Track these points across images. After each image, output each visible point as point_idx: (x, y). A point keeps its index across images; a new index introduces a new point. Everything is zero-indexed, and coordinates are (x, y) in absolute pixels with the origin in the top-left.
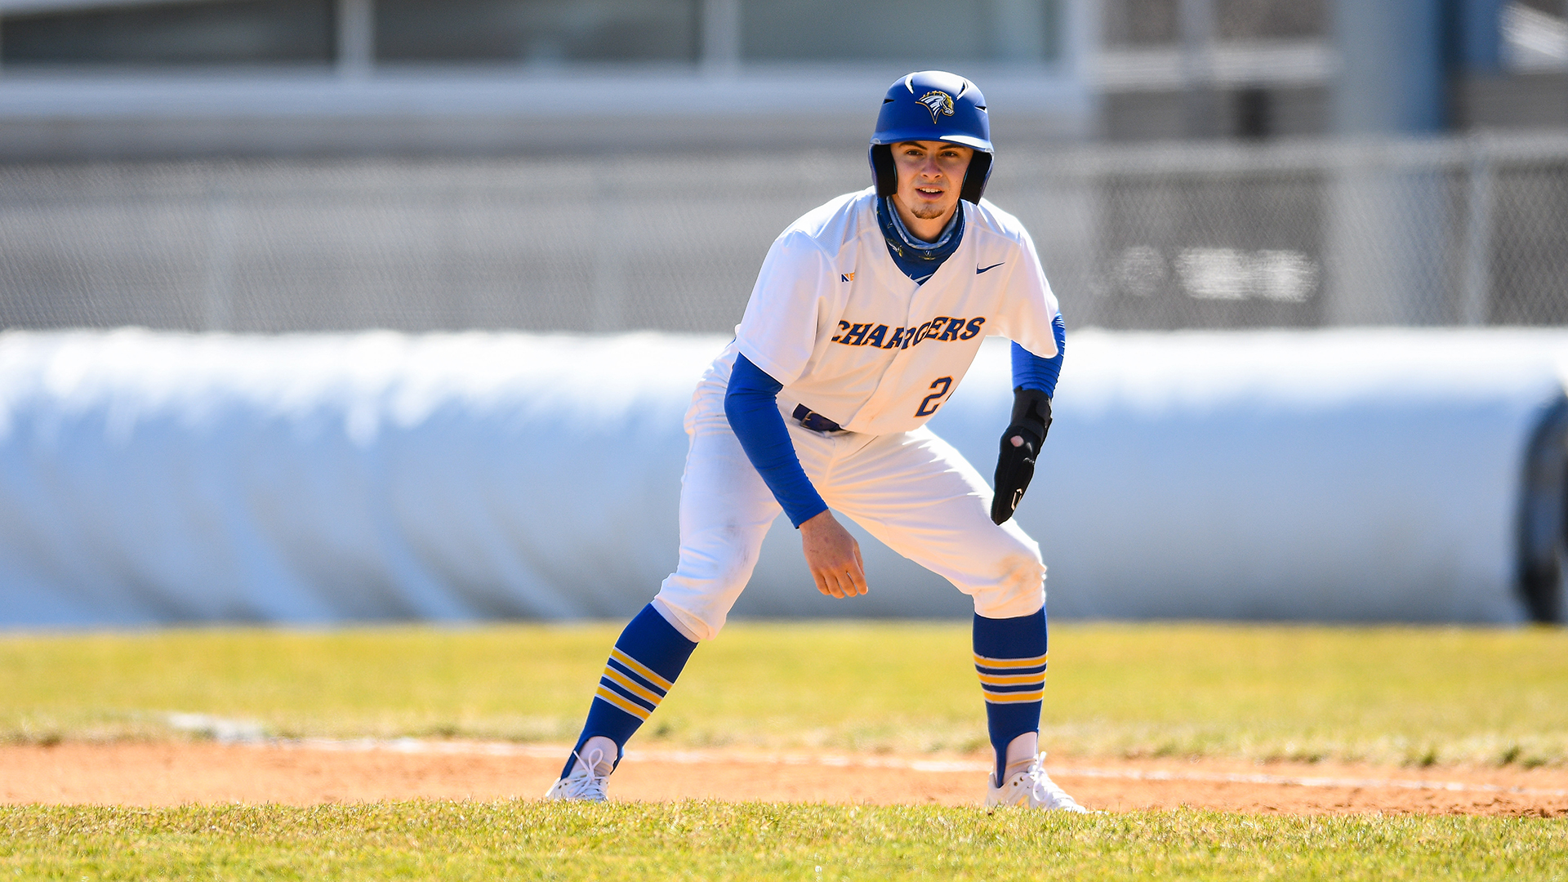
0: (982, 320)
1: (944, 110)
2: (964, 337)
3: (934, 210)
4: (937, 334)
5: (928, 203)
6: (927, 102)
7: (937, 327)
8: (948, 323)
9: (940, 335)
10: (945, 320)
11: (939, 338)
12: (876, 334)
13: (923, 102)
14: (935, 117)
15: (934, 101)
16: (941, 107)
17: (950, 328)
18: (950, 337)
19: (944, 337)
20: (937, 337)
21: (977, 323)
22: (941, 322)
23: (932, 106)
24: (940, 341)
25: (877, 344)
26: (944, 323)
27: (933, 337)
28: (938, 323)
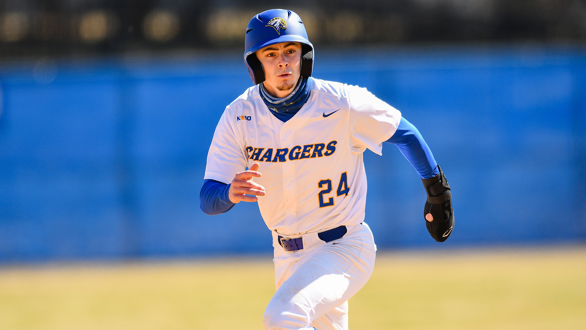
0: (335, 142)
1: (282, 26)
2: (327, 154)
3: (288, 84)
4: (310, 155)
5: (285, 80)
6: (272, 24)
7: (309, 151)
8: (314, 147)
9: (311, 155)
10: (311, 146)
11: (311, 157)
12: (267, 155)
13: (270, 25)
14: (278, 31)
15: (276, 23)
16: (280, 25)
17: (316, 150)
18: (317, 155)
19: (314, 156)
20: (310, 157)
21: (332, 145)
22: (310, 148)
23: (275, 26)
24: (312, 158)
25: (269, 160)
26: (312, 148)
27: (308, 157)
28: (308, 149)
